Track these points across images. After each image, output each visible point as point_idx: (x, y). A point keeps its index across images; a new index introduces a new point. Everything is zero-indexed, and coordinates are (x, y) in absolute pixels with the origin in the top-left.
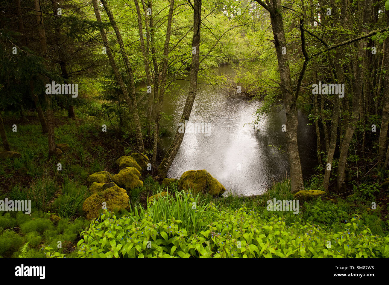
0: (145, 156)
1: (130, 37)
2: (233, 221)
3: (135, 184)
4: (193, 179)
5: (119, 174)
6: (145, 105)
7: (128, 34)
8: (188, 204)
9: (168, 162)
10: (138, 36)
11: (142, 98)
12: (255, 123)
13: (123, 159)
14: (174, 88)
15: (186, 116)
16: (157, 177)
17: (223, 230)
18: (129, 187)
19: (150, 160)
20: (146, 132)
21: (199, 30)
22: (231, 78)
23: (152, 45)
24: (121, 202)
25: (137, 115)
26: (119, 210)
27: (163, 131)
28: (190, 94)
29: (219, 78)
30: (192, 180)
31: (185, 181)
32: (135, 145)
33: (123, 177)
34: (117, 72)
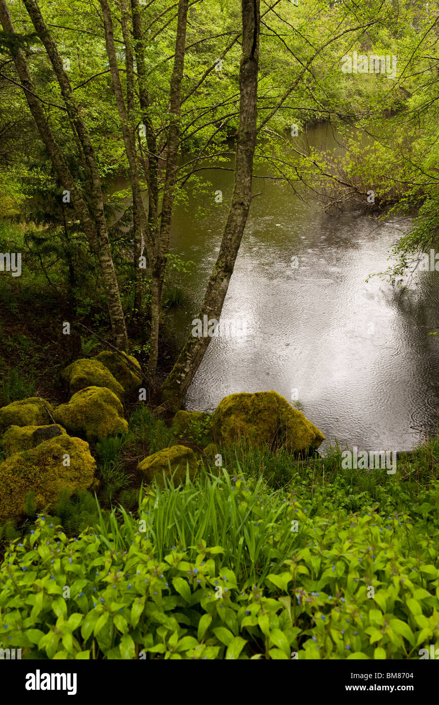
0: (131, 357)
1: (87, 60)
2: (348, 556)
3: (108, 426)
4: (247, 413)
5: (71, 405)
6: (128, 234)
7: (80, 53)
8: (237, 505)
9: (184, 372)
10: (104, 57)
11: (119, 215)
12: (396, 273)
13: (79, 368)
14: (196, 189)
15: (226, 262)
16: (161, 409)
17: (324, 576)
18: (95, 434)
19: (143, 368)
20: (130, 298)
21: (255, 46)
22: (336, 160)
23: (140, 84)
24: (77, 474)
25: (109, 261)
26: (72, 493)
27: (172, 296)
28: (236, 209)
29: (306, 162)
30: (244, 417)
31: (227, 419)
32: (106, 332)
33: (81, 412)
34: (57, 157)
